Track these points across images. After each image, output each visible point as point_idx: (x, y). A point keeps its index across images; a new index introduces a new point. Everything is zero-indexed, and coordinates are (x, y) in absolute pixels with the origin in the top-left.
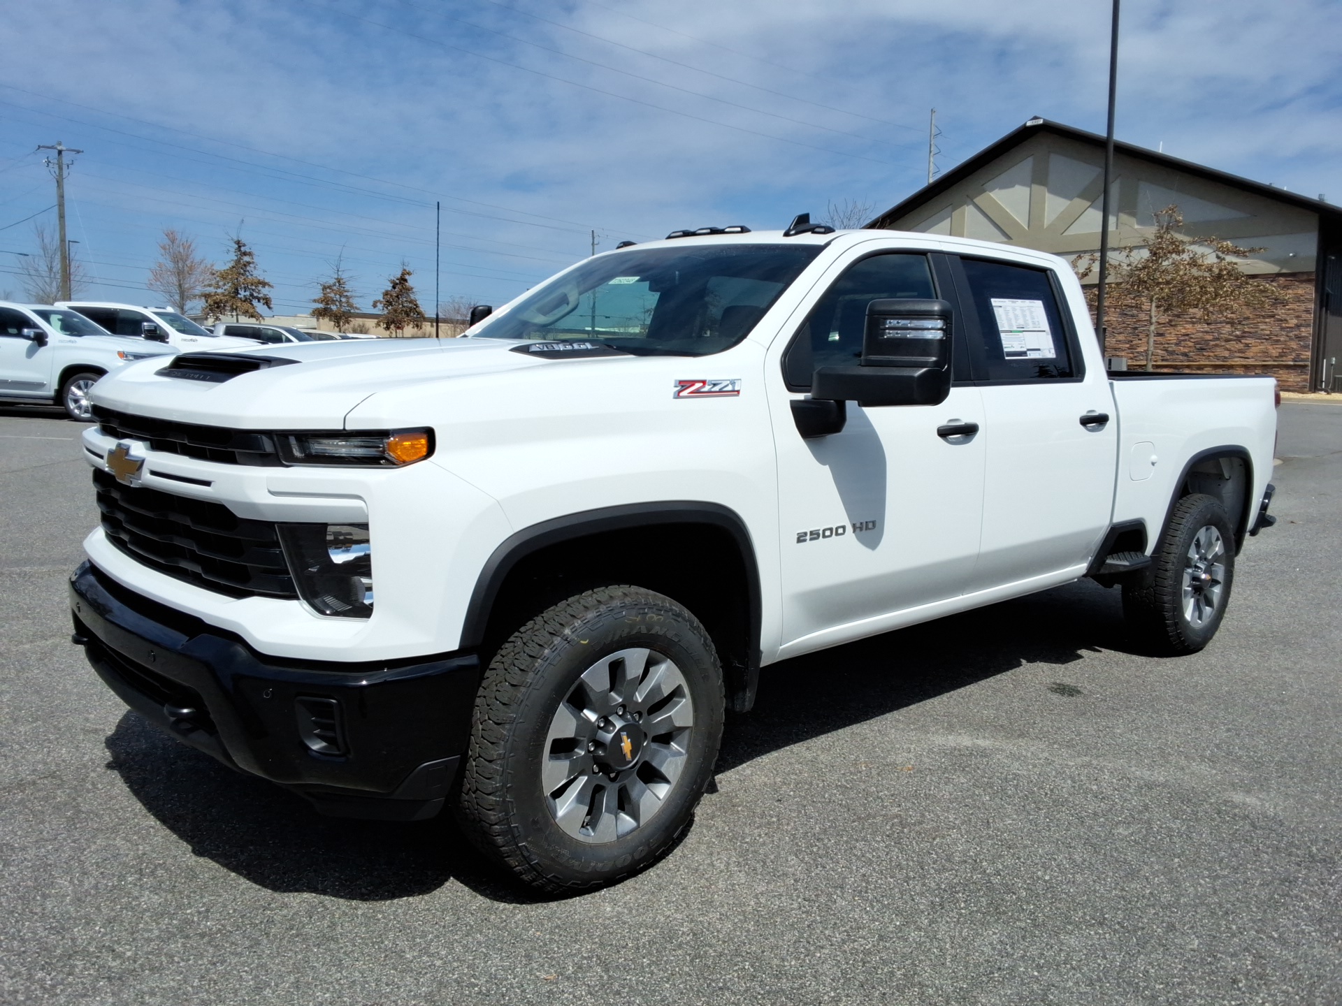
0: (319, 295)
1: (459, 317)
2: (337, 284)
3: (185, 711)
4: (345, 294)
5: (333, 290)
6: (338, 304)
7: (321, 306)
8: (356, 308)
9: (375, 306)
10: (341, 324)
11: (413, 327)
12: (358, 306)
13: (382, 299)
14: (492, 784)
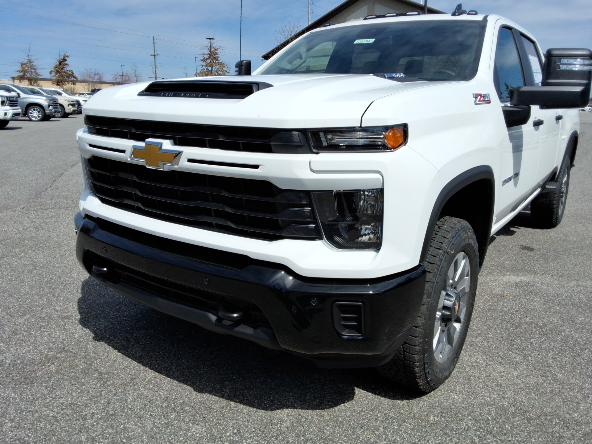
0: (20, 68)
1: (90, 80)
2: (29, 63)
3: (235, 315)
4: (33, 68)
5: (27, 66)
6: (30, 73)
7: (22, 74)
8: (41, 75)
9: (51, 72)
10: (33, 83)
11: (72, 84)
12: (41, 74)
13: (54, 70)
14: (418, 340)
